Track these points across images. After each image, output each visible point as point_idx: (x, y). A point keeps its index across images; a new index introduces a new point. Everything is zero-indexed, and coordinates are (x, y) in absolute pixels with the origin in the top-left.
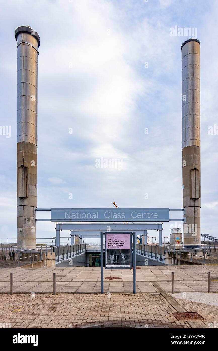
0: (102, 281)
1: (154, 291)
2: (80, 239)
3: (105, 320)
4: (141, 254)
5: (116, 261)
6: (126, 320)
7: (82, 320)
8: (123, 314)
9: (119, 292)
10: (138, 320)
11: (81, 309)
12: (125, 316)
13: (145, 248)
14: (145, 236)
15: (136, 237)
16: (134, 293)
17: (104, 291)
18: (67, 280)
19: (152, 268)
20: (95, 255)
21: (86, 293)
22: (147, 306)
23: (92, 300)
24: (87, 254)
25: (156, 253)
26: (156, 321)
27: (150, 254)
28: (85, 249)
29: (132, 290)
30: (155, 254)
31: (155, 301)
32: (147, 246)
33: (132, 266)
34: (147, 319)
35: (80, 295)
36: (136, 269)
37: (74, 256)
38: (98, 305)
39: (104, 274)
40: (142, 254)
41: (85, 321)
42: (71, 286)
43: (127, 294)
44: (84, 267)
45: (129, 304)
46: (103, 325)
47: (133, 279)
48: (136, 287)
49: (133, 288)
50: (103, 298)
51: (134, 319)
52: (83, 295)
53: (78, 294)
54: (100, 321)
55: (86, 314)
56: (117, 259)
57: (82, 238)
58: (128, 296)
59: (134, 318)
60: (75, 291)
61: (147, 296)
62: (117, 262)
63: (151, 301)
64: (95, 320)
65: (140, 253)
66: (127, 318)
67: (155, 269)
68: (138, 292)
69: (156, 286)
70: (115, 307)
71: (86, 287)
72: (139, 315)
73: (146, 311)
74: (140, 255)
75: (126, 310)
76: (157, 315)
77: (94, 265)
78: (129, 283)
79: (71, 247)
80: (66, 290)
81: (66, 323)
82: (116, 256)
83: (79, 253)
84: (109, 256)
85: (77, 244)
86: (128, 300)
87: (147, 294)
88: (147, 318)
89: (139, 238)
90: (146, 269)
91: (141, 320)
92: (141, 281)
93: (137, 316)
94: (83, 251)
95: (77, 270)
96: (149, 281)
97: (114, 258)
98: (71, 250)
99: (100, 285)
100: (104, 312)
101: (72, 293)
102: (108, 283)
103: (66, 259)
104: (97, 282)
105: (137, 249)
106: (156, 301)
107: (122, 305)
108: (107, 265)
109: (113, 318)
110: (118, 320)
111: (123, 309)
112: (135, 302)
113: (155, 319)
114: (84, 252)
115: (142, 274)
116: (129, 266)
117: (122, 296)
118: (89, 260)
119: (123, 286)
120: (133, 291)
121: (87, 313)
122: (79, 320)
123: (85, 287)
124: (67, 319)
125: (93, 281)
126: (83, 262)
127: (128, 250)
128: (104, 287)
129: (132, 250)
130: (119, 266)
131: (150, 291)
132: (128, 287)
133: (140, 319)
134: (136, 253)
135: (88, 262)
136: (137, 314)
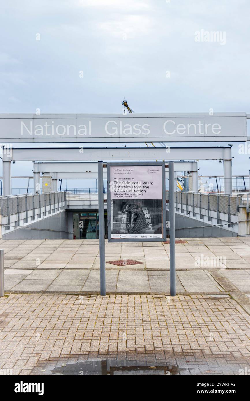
0: (102, 269)
1: (214, 289)
2: (53, 180)
3: (110, 350)
4: (185, 212)
5: (132, 225)
6: (157, 349)
7: (60, 350)
8: (148, 338)
9: (140, 291)
10: (183, 350)
11: (59, 326)
12: (153, 341)
13: (193, 200)
14: (194, 174)
15: (175, 177)
16: (172, 294)
17: (107, 290)
18: (28, 266)
19: (211, 241)
20: (85, 214)
21: (67, 294)
22: (200, 321)
23: (82, 307)
24: (69, 213)
25: (218, 211)
26: (220, 353)
27: (205, 212)
28: (63, 203)
29: (168, 289)
30: (216, 213)
31: (217, 310)
32: (199, 197)
33: (167, 236)
34: (200, 348)
35: (55, 298)
36: (176, 244)
37: (40, 217)
38: (94, 317)
39: (106, 255)
40: (187, 214)
41: (66, 351)
42: (36, 278)
43: (157, 296)
44: (63, 240)
45: (163, 316)
46: (105, 359)
47: (169, 265)
48: (176, 283)
49: (169, 283)
50: (104, 303)
51: (173, 348)
52: (62, 297)
53: (51, 296)
54: (99, 351)
55: (68, 335)
56: (135, 220)
57: (57, 180)
58: (158, 299)
59: (172, 346)
60: (44, 290)
61: (201, 300)
62: (134, 227)
63: (209, 311)
64: (89, 350)
65: (182, 211)
66: (159, 346)
67: (216, 244)
68: (180, 293)
69: (220, 280)
70: (130, 323)
71: (68, 281)
72: (183, 341)
73: (198, 332)
74: (182, 214)
75: (156, 329)
76: (223, 340)
77: (83, 236)
78: (161, 273)
79: (35, 197)
80: (25, 287)
81: (26, 355)
82: (133, 215)
83: (52, 211)
84: (117, 215)
85: (47, 192)
86: (159, 309)
87: (201, 297)
88: (202, 346)
89: (180, 179)
90: (198, 245)
91: (188, 351)
92: (187, 270)
93: (180, 341)
94: (60, 206)
95: (48, 246)
96: (204, 269)
97: (127, 219)
98: (35, 204)
99: (99, 277)
100: (107, 333)
101: (38, 293)
102: (115, 273)
103: (24, 223)
104: (90, 270)
105: (177, 203)
106: (220, 311)
107: (147, 319)
108: (112, 233)
109: (128, 346)
110: (138, 349)
111: (147, 327)
112: (174, 313)
113: (220, 349)
114: (61, 208)
115: (188, 255)
116: (160, 236)
117: (146, 299)
118: (74, 226)
119: (148, 280)
120: (170, 291)
121: (71, 335)
122: (55, 349)
123: (66, 282)
124: (28, 346)
125: (82, 269)
126: (61, 230)
127: (158, 200)
128: (106, 281)
129: (167, 201)
130: (139, 236)
131: (206, 289)
132: (158, 281)
133: (186, 347)
134: (175, 211)
135: (71, 230)
136: (180, 338)
